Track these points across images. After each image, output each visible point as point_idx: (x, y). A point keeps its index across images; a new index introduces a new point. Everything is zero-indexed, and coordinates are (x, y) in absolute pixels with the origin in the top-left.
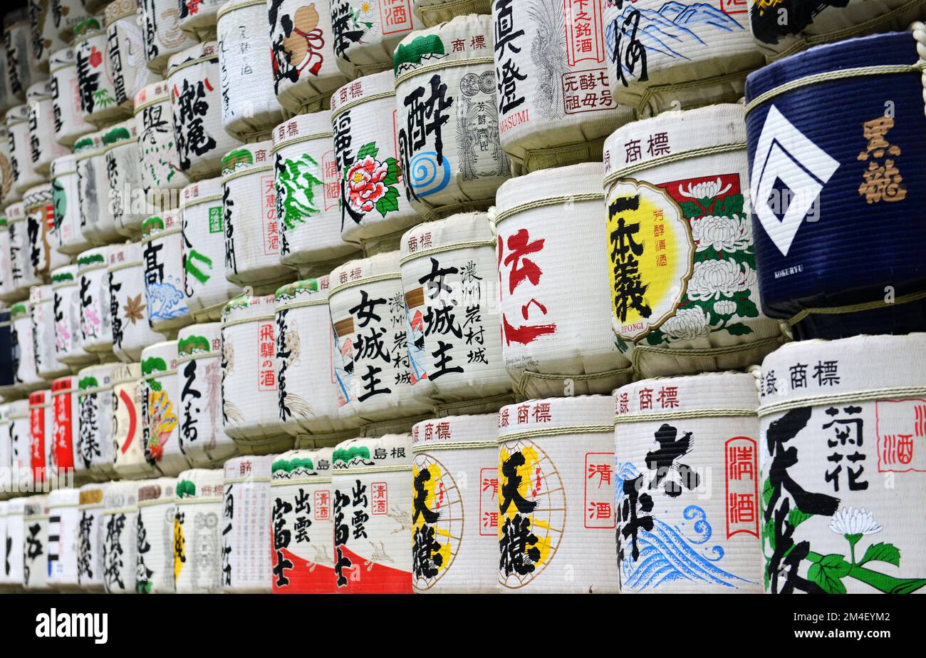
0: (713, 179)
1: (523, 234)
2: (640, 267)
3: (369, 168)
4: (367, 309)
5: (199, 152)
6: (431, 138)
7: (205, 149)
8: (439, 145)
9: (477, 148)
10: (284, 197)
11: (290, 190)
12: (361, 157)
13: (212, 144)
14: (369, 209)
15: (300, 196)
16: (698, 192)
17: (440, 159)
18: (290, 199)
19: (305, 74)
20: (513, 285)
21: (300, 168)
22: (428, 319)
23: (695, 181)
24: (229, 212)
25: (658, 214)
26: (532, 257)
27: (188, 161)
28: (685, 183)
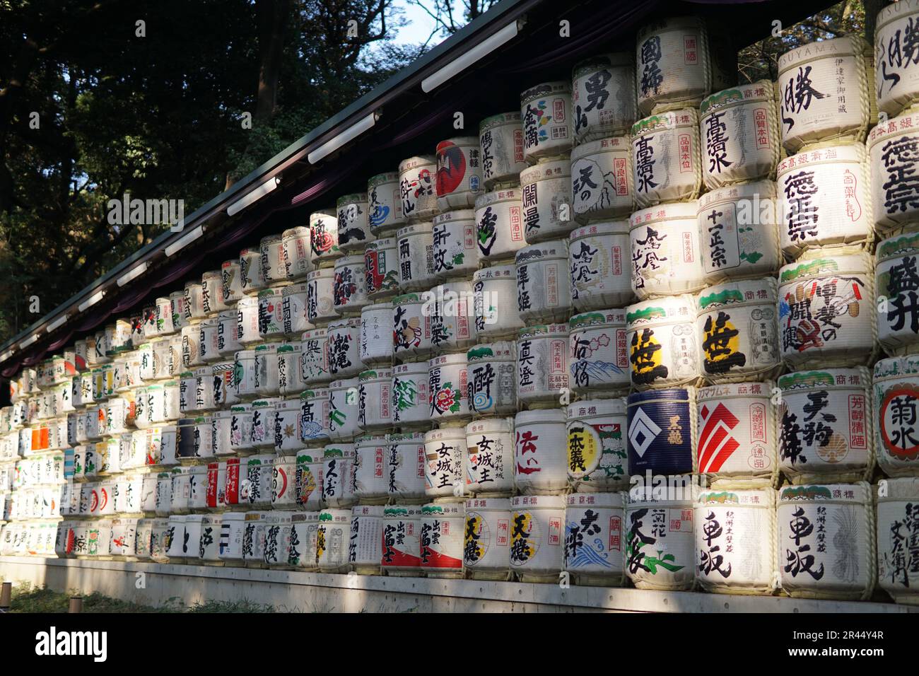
0: (611, 425)
1: (530, 433)
2: (582, 454)
3: (448, 392)
4: (444, 451)
5: (343, 367)
6: (485, 388)
7: (346, 366)
8: (488, 391)
9: (504, 394)
10: (399, 397)
11: (402, 394)
12: (444, 387)
13: (349, 364)
14: (446, 409)
15: (407, 398)
16: (606, 429)
17: (488, 397)
18: (401, 398)
19: (412, 346)
20: (524, 452)
21: (409, 386)
22: (480, 459)
23: (605, 425)
24: (364, 398)
25: (591, 435)
26: (533, 442)
27: (336, 370)
28: (601, 425)
